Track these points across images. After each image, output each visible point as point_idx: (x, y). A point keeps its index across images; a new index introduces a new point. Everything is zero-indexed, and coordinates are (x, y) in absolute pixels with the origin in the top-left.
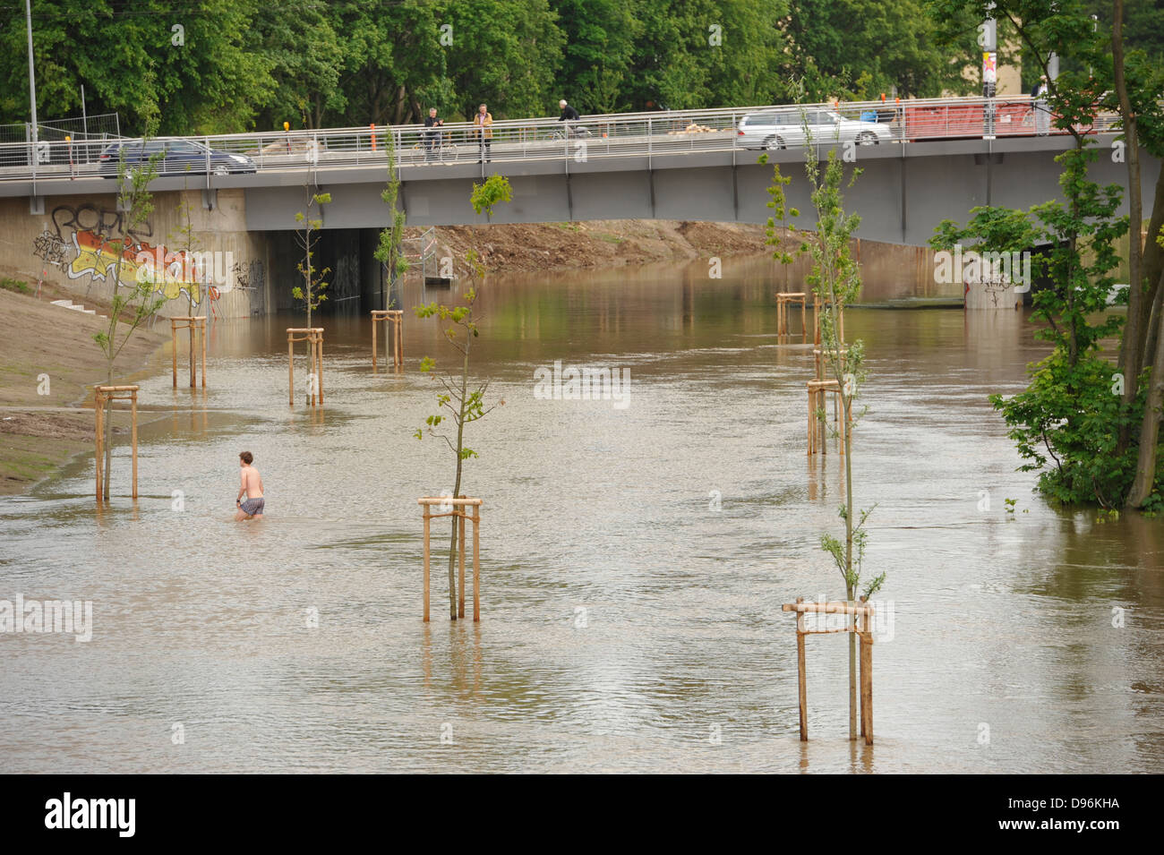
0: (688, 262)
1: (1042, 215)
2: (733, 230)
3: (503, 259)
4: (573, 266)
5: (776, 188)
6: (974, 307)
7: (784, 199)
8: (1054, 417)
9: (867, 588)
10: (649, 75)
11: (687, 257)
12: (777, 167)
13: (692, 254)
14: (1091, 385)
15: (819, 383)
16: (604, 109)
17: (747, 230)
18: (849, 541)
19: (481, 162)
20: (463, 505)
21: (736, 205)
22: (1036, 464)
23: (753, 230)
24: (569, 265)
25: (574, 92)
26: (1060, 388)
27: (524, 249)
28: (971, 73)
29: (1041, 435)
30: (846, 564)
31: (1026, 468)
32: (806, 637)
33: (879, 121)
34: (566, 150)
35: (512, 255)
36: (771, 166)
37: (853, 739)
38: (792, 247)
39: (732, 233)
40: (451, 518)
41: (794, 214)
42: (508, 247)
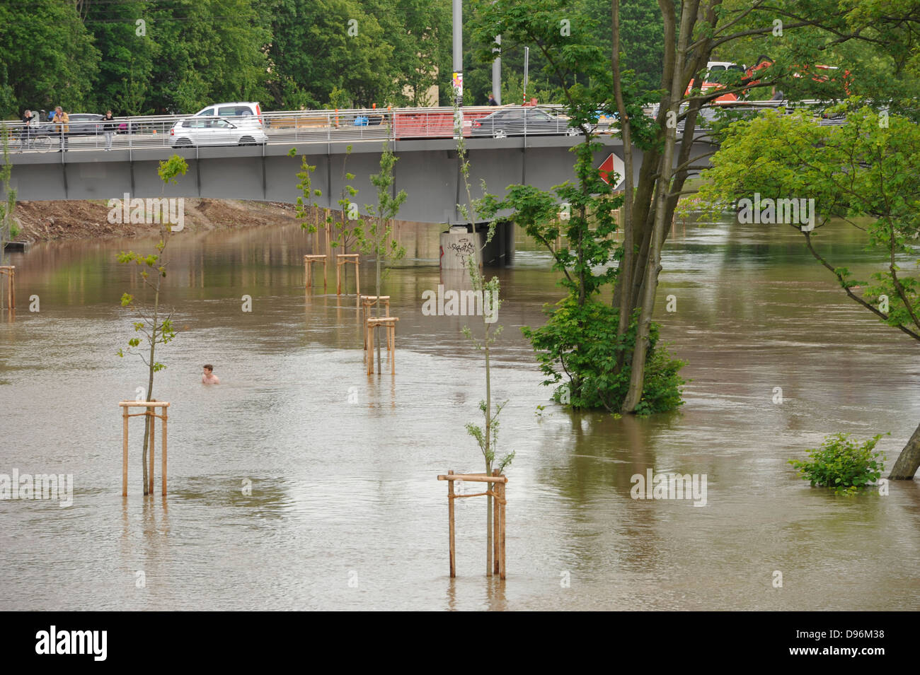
0: (206, 232)
1: (560, 192)
2: (240, 208)
3: (62, 230)
4: (119, 235)
5: (304, 174)
6: (448, 267)
7: (310, 182)
8: (568, 344)
9: (501, 462)
10: (165, 87)
11: (207, 229)
12: (304, 158)
13: (210, 226)
14: (594, 320)
15: (377, 320)
16: (132, 112)
17: (251, 208)
18: (488, 427)
19: (61, 151)
20: (154, 407)
21: (264, 187)
22: (554, 380)
23: (255, 209)
24: (115, 234)
25: (106, 99)
26: (575, 322)
27: (79, 222)
28: (410, 91)
29: (559, 357)
30: (485, 444)
31: (547, 383)
32: (455, 500)
33: (369, 124)
34: (130, 143)
35: (69, 226)
36: (299, 157)
37: (489, 576)
38: (286, 222)
39: (240, 211)
40: (145, 417)
41: (317, 194)
42: (66, 219)
